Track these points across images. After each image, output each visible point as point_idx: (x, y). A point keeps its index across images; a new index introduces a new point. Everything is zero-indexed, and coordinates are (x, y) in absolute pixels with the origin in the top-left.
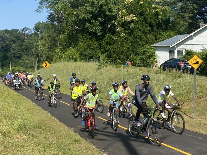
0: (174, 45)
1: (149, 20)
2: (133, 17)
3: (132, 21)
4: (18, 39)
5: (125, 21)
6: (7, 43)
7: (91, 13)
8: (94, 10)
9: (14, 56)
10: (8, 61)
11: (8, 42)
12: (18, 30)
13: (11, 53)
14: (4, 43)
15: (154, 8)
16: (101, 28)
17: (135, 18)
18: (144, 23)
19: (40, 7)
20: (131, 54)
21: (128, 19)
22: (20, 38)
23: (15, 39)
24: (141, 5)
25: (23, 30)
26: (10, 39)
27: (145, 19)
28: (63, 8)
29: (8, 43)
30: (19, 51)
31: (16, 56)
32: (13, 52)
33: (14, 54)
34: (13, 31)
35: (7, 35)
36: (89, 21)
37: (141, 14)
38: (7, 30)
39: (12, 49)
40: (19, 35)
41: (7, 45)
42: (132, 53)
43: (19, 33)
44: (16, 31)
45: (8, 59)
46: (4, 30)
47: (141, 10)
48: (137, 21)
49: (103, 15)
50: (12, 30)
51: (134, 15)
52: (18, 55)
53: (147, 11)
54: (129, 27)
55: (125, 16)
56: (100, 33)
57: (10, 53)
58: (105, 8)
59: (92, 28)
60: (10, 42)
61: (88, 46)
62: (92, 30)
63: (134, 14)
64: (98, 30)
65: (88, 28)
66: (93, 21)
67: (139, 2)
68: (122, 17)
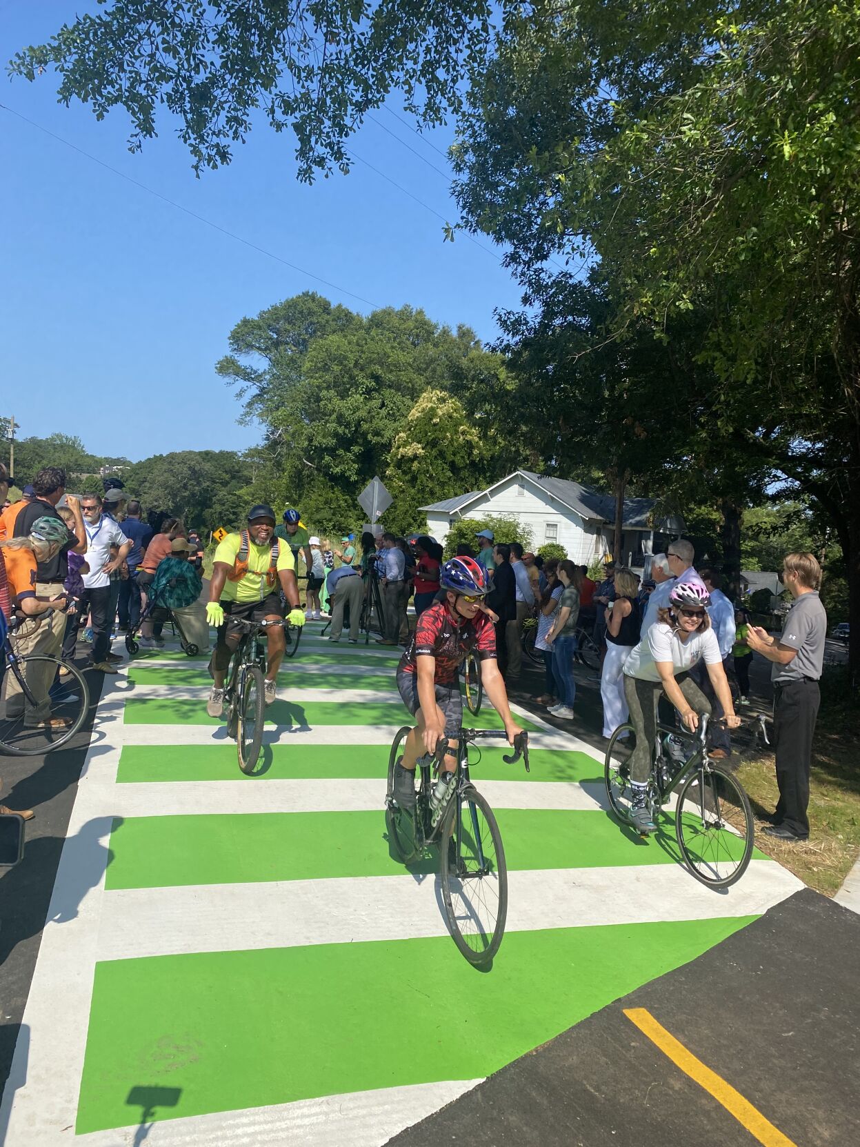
0: (457, 510)
1: (450, 458)
2: (417, 449)
3: (415, 457)
4: (233, 477)
5: (403, 456)
6: (205, 485)
7: (336, 435)
8: (340, 430)
9: (221, 519)
10: (206, 531)
11: (208, 483)
12: (236, 454)
13: (213, 511)
14: (199, 483)
15: (463, 433)
16: (357, 466)
17: (421, 450)
18: (440, 462)
19: (247, 414)
20: (410, 525)
21: (408, 451)
22: (240, 474)
23: (227, 477)
24: (435, 425)
25: (246, 456)
26: (214, 476)
27: (441, 455)
28: (285, 421)
29: (208, 486)
30: (235, 508)
31: (225, 518)
32: (218, 508)
33: (220, 513)
34: (223, 454)
35: (207, 466)
36: (332, 451)
37: (432, 444)
38: (207, 453)
39: (218, 500)
40: (237, 468)
41: (206, 490)
42: (412, 521)
43: (238, 463)
44: (230, 456)
45: (206, 526)
46: (200, 453)
47: (433, 436)
48: (424, 458)
49: (360, 441)
50: (221, 452)
51: (419, 446)
52: (232, 517)
53: (445, 437)
54: (410, 469)
55: (405, 446)
56: (354, 478)
57: (210, 510)
58: (365, 426)
59: (337, 467)
60: (214, 482)
61: (326, 503)
62: (338, 470)
63: (419, 442)
64: (352, 470)
65: (328, 467)
66: (341, 452)
67: (431, 419)
68: (399, 447)
